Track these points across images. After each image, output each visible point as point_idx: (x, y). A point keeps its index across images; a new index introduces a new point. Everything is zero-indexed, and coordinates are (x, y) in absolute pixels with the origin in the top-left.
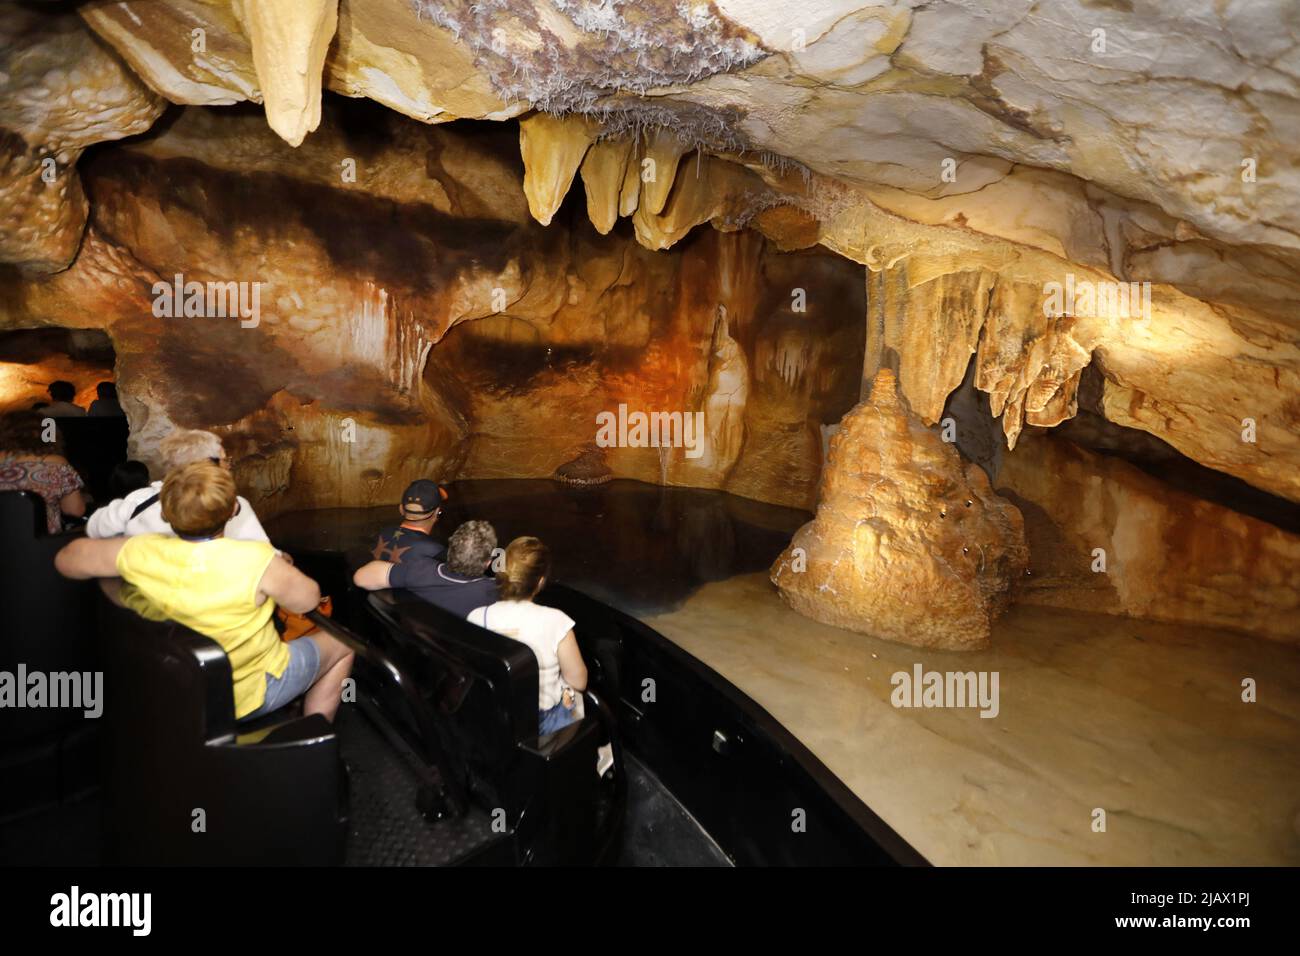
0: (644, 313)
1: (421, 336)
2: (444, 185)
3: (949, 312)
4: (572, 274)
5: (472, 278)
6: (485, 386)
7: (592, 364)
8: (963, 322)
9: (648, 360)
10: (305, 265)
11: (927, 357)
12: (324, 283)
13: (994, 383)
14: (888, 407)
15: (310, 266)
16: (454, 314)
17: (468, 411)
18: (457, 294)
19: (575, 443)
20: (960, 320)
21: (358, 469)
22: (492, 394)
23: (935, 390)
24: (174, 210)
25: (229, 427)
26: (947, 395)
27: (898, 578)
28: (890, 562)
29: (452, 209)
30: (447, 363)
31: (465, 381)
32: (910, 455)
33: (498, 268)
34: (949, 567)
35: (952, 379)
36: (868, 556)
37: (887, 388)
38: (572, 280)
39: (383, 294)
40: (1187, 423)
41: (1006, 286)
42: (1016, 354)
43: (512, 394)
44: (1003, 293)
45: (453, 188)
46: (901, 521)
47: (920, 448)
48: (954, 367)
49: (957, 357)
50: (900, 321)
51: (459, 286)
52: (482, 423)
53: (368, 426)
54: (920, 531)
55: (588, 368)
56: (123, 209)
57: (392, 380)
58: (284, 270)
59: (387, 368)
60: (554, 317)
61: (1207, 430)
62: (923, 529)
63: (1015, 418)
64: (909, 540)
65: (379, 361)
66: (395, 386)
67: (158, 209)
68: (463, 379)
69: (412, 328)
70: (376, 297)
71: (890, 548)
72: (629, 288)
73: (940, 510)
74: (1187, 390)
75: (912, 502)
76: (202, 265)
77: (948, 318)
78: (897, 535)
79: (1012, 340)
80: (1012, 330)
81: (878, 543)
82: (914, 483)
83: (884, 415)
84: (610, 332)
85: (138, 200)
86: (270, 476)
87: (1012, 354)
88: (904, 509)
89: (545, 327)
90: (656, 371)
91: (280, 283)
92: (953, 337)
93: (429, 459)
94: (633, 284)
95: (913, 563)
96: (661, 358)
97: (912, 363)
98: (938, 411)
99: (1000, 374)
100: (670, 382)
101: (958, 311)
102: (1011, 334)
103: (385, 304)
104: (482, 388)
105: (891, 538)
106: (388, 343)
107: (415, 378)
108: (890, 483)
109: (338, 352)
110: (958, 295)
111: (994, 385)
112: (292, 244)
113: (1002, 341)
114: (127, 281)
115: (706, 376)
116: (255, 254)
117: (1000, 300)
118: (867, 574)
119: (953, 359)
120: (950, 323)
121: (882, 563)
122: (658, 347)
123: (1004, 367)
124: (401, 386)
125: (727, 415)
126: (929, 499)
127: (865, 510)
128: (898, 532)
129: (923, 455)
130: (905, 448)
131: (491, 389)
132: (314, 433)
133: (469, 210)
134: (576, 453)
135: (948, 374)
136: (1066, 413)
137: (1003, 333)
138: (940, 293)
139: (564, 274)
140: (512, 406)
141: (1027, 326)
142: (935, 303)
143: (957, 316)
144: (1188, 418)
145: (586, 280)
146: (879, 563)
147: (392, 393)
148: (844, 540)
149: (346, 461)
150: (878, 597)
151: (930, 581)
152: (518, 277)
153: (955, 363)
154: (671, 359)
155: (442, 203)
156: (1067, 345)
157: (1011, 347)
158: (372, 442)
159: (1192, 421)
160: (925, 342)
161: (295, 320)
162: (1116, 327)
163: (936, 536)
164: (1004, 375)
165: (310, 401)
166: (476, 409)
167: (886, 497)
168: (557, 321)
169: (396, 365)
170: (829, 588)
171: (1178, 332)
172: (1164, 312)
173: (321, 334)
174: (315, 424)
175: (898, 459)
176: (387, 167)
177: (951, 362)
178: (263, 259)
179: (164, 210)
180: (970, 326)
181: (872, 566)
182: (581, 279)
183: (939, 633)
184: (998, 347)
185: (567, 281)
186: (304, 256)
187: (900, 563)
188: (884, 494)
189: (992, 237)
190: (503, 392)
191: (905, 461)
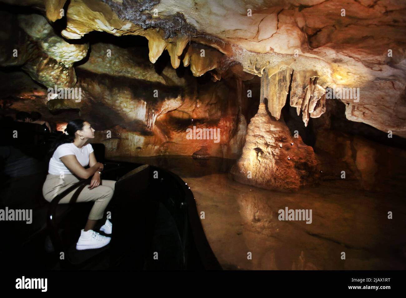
0: (220, 110)
1: (154, 113)
2: (163, 78)
3: (280, 83)
4: (198, 99)
5: (169, 99)
6: (174, 129)
7: (204, 124)
8: (284, 85)
9: (220, 123)
10: (128, 96)
11: (275, 98)
12: (131, 101)
13: (296, 103)
14: (263, 114)
15: (129, 97)
16: (163, 108)
17: (169, 136)
18: (164, 103)
19: (199, 146)
20: (283, 85)
21: (136, 147)
22: (176, 131)
23: (277, 108)
24: (101, 85)
25: (102, 132)
26: (281, 109)
27: (263, 167)
28: (261, 161)
29: (166, 83)
30: (165, 123)
31: (169, 128)
32: (270, 128)
33: (175, 97)
34: (281, 163)
35: (282, 104)
36: (254, 160)
37: (262, 108)
38: (198, 101)
39: (145, 103)
40: (370, 112)
41: (296, 73)
42: (301, 93)
43: (181, 132)
44: (296, 75)
45: (166, 78)
46: (266, 148)
47: (273, 126)
48: (283, 100)
49: (283, 97)
50: (267, 89)
51: (165, 101)
52: (173, 139)
53: (139, 135)
54: (272, 152)
55: (203, 125)
56: (91, 85)
57: (146, 124)
58: (123, 98)
59: (145, 121)
60: (193, 111)
61: (378, 114)
62: (273, 151)
63: (305, 115)
64: (268, 154)
65: (143, 120)
66: (147, 126)
67: (98, 85)
68: (169, 127)
69: (152, 111)
70: (144, 104)
71: (261, 157)
72: (215, 104)
73: (279, 145)
74: (365, 98)
75: (269, 143)
76: (105, 97)
77: (280, 85)
78: (264, 153)
79: (299, 89)
80: (299, 86)
81: (258, 156)
82: (270, 136)
83: (262, 116)
84: (210, 115)
85: (94, 83)
86: (111, 145)
87: (300, 93)
88: (267, 145)
89: (191, 114)
90: (222, 126)
91: (121, 101)
92: (282, 91)
93: (155, 146)
94: (217, 102)
95: (268, 161)
96: (223, 122)
97: (271, 101)
98: (279, 114)
99: (297, 100)
100: (226, 128)
101: (282, 82)
102: (299, 87)
103: (146, 106)
104: (174, 130)
105: (262, 154)
106: (146, 115)
107: (152, 124)
108: (263, 137)
109: (134, 117)
110: (282, 78)
111: (295, 104)
112: (126, 92)
113: (297, 89)
114: (86, 98)
115: (236, 126)
116: (117, 94)
117: (295, 77)
118: (254, 165)
119: (282, 97)
120: (280, 86)
121: (258, 162)
122: (223, 119)
123: (297, 97)
124: (148, 126)
125: (242, 137)
126: (275, 142)
127: (254, 145)
128: (264, 152)
129: (274, 128)
130: (268, 126)
131: (176, 130)
132: (125, 137)
133: (171, 84)
134: (199, 149)
135: (281, 102)
136: (322, 111)
137: (297, 87)
138: (277, 79)
139: (195, 99)
140: (181, 135)
141: (304, 84)
142: (276, 82)
143: (282, 84)
144: (370, 110)
145: (202, 101)
146: (257, 162)
147: (145, 128)
148: (248, 156)
149: (133, 145)
150: (257, 173)
151: (274, 167)
152: (181, 99)
153: (283, 99)
154: (226, 122)
155: (163, 82)
156: (318, 88)
157: (299, 91)
158: (139, 140)
159: (371, 111)
160: (274, 94)
161: (124, 109)
162: (331, 78)
163: (277, 153)
164: (298, 100)
165: (125, 128)
166: (171, 135)
167: (261, 141)
168: (194, 112)
169: (147, 121)
170: (243, 172)
171: (350, 74)
172: (341, 66)
173: (130, 113)
174: (126, 134)
175: (265, 129)
176: (148, 73)
177: (282, 98)
178: (119, 95)
179: (99, 85)
180: (286, 86)
181: (255, 163)
182: (200, 100)
183: (277, 185)
184: (295, 91)
185: (196, 101)
186: (128, 95)
187: (264, 162)
188: (260, 140)
189: (284, 54)
190: (179, 131)
191: (268, 130)
